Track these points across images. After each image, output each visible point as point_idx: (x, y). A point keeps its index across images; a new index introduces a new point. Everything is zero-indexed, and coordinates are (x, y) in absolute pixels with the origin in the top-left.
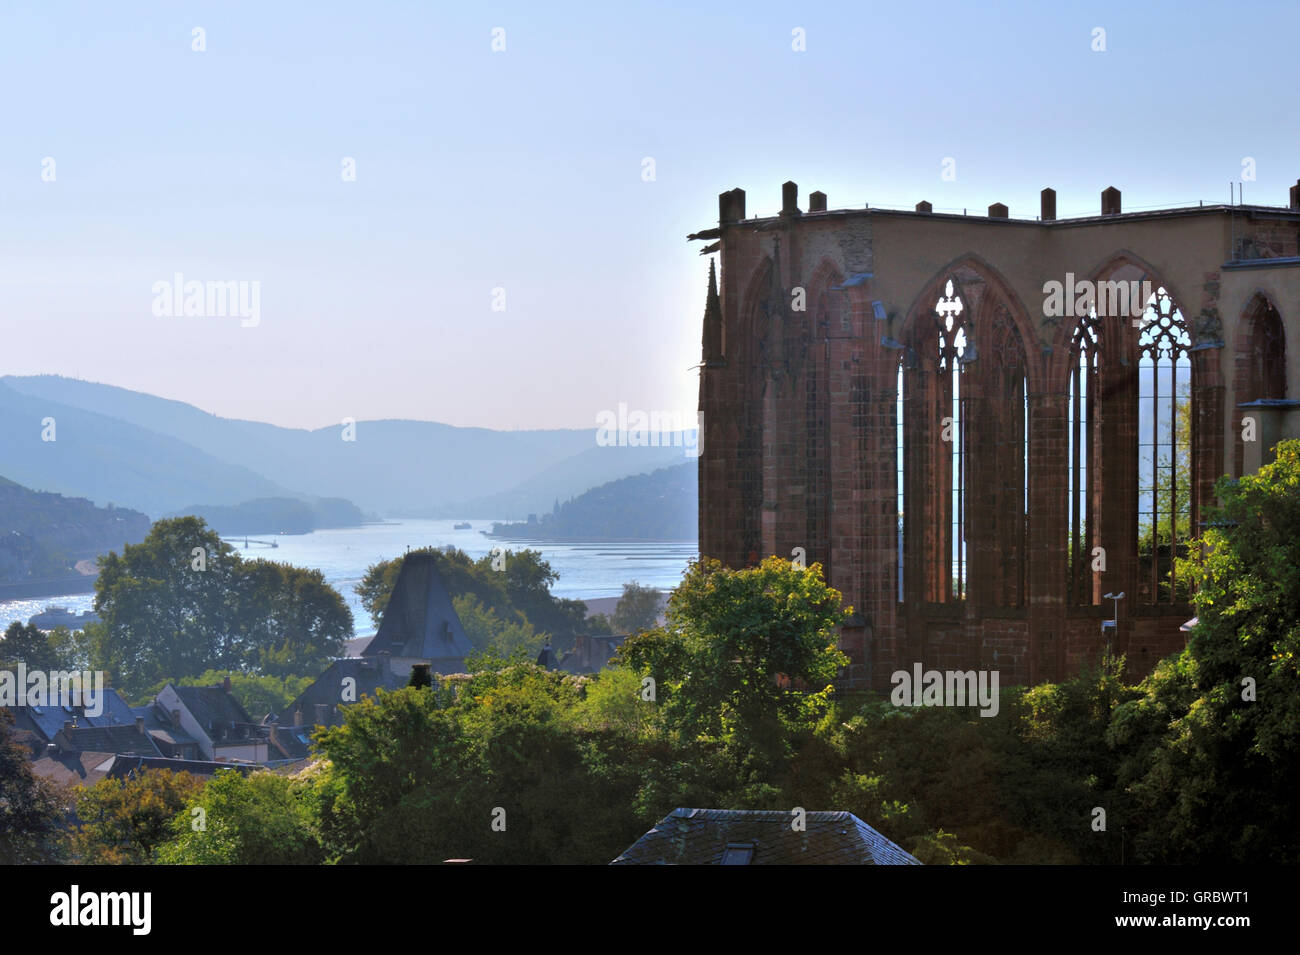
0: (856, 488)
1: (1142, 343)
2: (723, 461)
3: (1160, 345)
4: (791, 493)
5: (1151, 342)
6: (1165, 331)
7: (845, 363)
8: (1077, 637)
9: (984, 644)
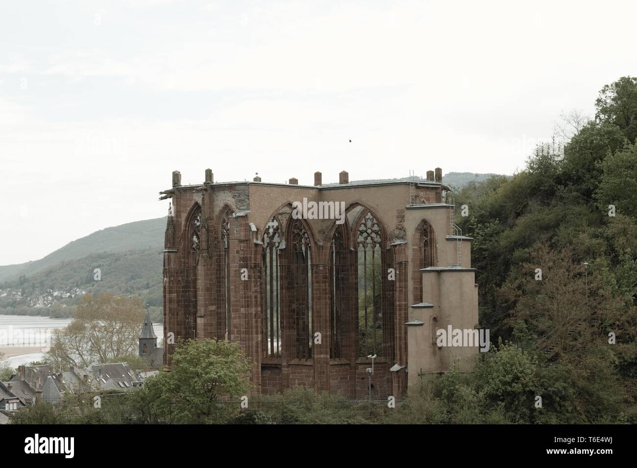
0: (243, 307)
1: (359, 240)
2: (176, 294)
3: (367, 241)
4: (210, 309)
5: (363, 240)
6: (369, 235)
7: (237, 250)
8: (334, 373)
9: (291, 377)
